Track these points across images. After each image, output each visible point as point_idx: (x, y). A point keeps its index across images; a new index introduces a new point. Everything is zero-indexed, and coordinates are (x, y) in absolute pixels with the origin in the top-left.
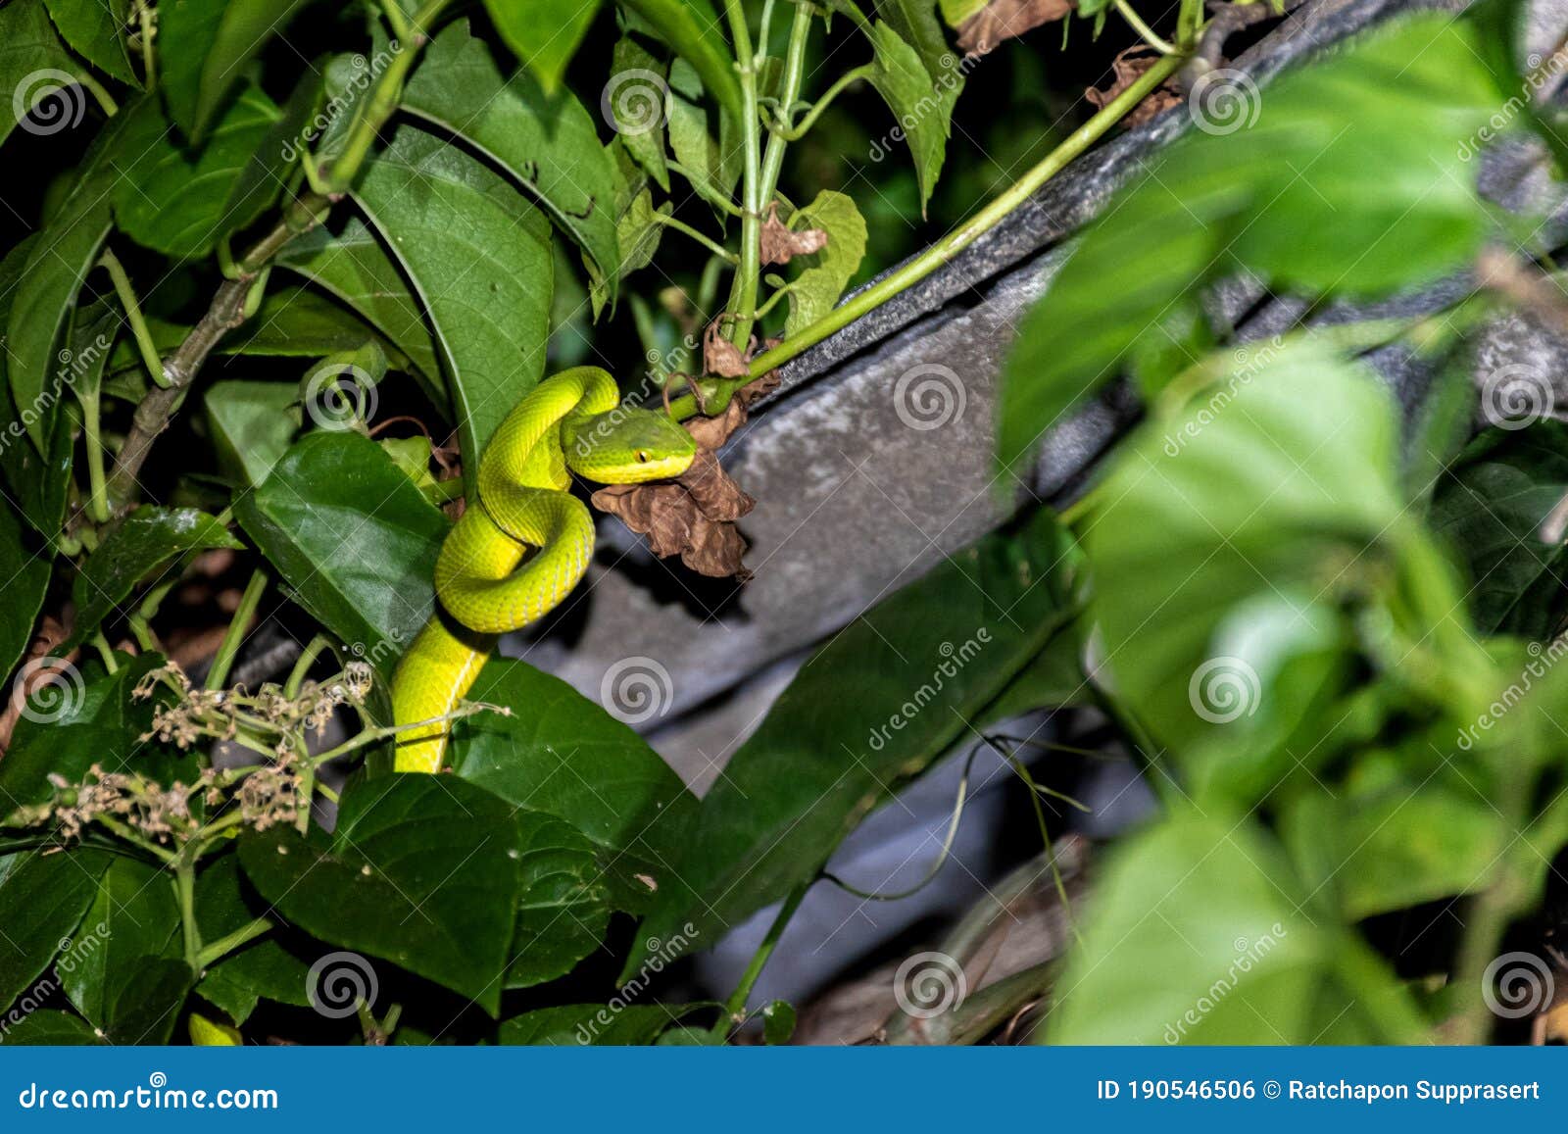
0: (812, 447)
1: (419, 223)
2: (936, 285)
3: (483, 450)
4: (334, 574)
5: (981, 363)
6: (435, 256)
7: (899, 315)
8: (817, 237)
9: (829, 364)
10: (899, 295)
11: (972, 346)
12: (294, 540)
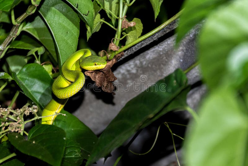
0: (128, 76)
1: (53, 19)
2: (157, 35)
3: (63, 64)
4: (31, 91)
5: (164, 58)
6: (56, 26)
7: (149, 41)
8: (134, 23)
9: (134, 52)
10: (149, 37)
11: (162, 55)
12: (24, 84)
